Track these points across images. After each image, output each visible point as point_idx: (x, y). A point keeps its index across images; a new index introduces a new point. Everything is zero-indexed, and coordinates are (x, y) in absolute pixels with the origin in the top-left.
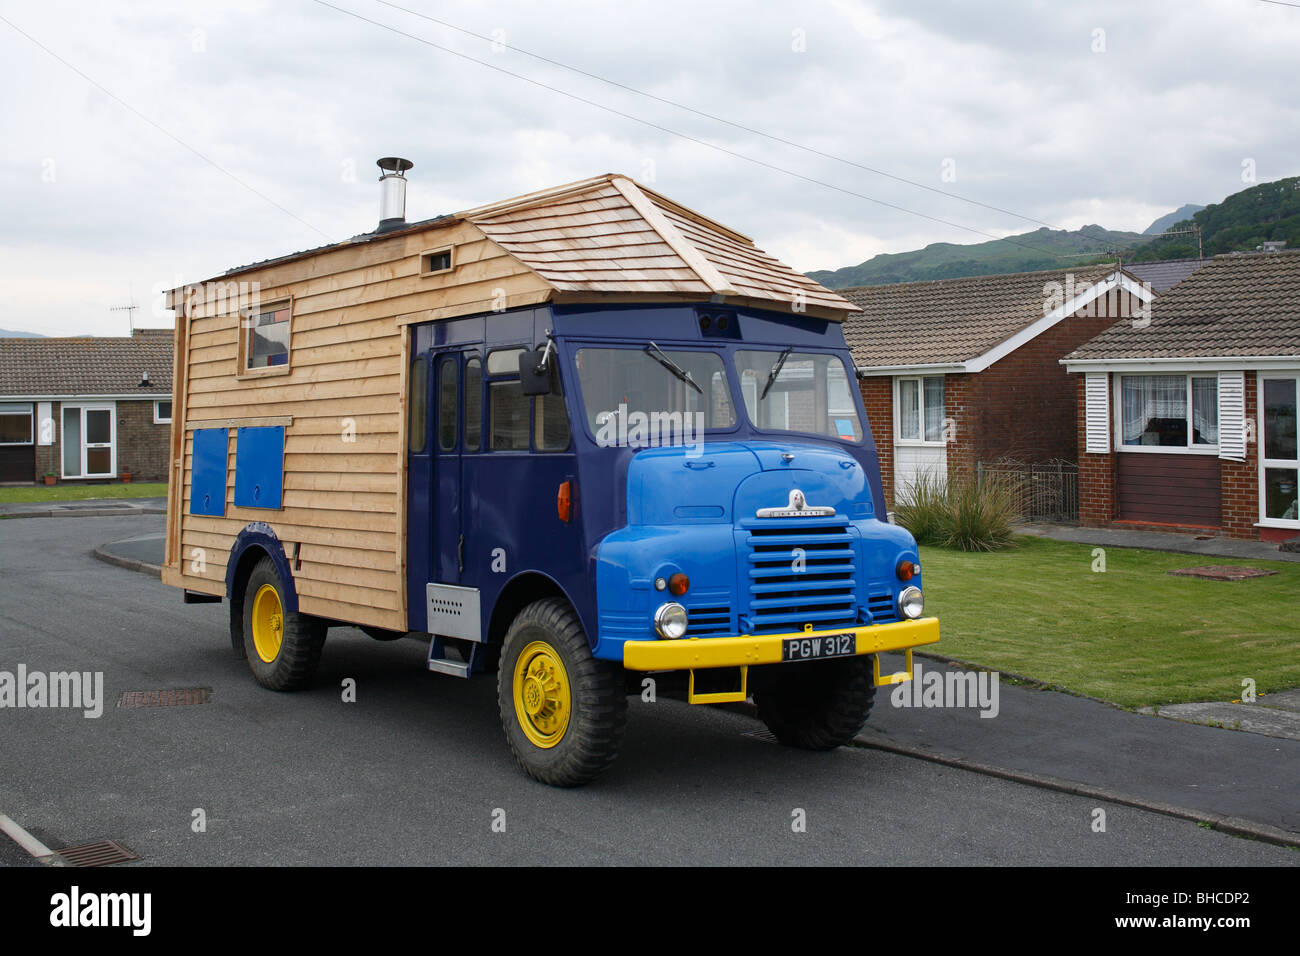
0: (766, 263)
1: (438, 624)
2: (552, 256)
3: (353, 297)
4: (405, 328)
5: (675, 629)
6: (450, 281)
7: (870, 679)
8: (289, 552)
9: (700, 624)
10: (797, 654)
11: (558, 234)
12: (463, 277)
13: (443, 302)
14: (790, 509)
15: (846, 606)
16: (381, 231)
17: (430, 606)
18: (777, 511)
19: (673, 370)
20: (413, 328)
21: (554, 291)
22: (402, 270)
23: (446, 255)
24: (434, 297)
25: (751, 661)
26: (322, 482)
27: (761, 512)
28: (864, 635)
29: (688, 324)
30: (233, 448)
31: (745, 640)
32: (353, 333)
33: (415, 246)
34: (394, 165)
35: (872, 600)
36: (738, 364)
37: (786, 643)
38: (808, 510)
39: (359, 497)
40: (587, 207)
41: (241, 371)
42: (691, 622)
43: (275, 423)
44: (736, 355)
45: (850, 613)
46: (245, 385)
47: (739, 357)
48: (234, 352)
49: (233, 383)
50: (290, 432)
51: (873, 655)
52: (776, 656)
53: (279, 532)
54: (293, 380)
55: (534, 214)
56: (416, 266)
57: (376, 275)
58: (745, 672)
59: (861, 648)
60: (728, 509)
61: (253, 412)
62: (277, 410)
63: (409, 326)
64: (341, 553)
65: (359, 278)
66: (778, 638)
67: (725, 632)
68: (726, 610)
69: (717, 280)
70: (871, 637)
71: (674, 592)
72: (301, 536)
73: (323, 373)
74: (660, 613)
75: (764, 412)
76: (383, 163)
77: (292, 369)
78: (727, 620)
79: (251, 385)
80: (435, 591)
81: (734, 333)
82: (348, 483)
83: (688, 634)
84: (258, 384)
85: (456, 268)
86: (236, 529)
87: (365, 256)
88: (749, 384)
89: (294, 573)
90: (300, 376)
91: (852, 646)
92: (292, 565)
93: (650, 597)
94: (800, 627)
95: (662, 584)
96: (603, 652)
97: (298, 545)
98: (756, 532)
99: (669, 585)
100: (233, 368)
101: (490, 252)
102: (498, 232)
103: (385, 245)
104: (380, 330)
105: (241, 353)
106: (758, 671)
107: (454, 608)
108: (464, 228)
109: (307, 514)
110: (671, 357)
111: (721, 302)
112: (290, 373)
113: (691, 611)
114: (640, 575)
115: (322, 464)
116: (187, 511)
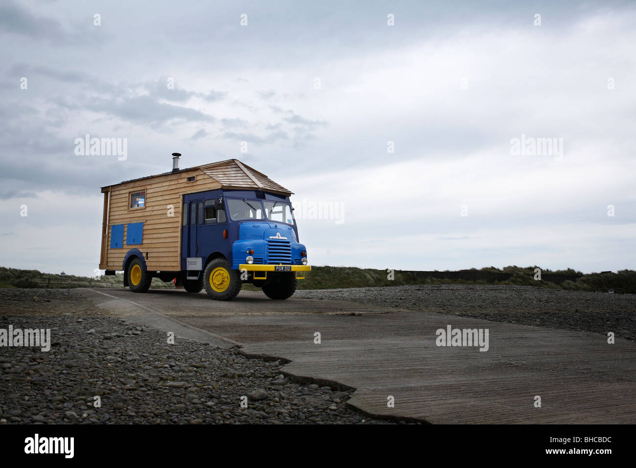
0: (272, 182)
1: (190, 267)
2: (222, 178)
3: (165, 188)
4: (181, 196)
5: (250, 262)
6: (195, 184)
7: (295, 278)
8: (144, 255)
9: (256, 261)
10: (278, 269)
11: (222, 173)
12: (198, 183)
13: (193, 189)
14: (277, 237)
15: (289, 260)
16: (173, 172)
17: (188, 264)
18: (274, 237)
19: (249, 205)
20: (184, 196)
21: (223, 186)
22: (181, 181)
23: (194, 177)
24: (190, 188)
25: (267, 270)
26: (155, 236)
27: (271, 237)
28: (293, 267)
29: (253, 194)
30: (126, 229)
31: (266, 265)
32: (165, 197)
33: (184, 175)
34: (177, 155)
35: (295, 260)
36: (265, 205)
37: (275, 267)
38: (281, 238)
39: (166, 239)
40: (228, 167)
41: (128, 209)
42: (254, 261)
43: (140, 221)
44: (264, 203)
45: (290, 262)
46: (130, 212)
47: (265, 203)
48: (126, 204)
49: (126, 212)
50: (145, 224)
51: (295, 272)
52: (273, 270)
53: (141, 250)
54: (146, 210)
55: (216, 168)
56: (185, 180)
57: (173, 183)
58: (266, 273)
59: (292, 270)
60: (263, 236)
61: (132, 219)
62: (141, 218)
63: (183, 195)
64: (161, 253)
65: (168, 184)
66: (274, 265)
67: (262, 264)
68: (262, 259)
69: (260, 185)
70: (295, 268)
71: (250, 254)
72: (148, 251)
73: (156, 208)
74: (247, 258)
75: (270, 216)
76: (174, 154)
77: (146, 207)
78: (262, 261)
79: (132, 212)
80: (189, 260)
81: (264, 198)
82: (163, 236)
83: (253, 263)
84: (134, 212)
85: (197, 181)
86: (127, 251)
87: (169, 178)
88: (267, 211)
89: (146, 260)
90: (148, 209)
91: (290, 269)
92: (145, 258)
93: (245, 255)
94: (279, 264)
95: (248, 252)
96: (234, 268)
97: (147, 253)
98: (269, 242)
99: (249, 252)
100: (126, 208)
101: (206, 177)
102: (208, 172)
103: (176, 175)
104: (174, 196)
105: (129, 204)
106: (269, 273)
107: (195, 263)
108: (199, 171)
109: (150, 245)
110: (250, 202)
111: (261, 190)
112: (145, 209)
113: (254, 259)
114: (243, 250)
115: (155, 231)
116: (109, 247)
